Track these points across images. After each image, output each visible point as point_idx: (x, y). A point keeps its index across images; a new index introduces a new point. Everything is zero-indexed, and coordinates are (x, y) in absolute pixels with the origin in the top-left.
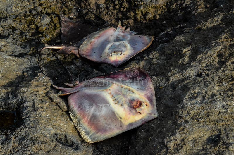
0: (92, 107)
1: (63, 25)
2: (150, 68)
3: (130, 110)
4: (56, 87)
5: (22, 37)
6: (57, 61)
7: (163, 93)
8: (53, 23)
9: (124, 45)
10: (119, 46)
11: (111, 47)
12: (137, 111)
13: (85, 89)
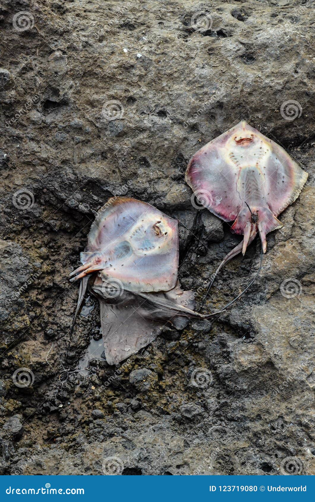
2: (166, 178)
4: (265, 246)
7: (207, 135)
8: (133, 366)
9: (137, 232)
10: (141, 237)
11: (147, 249)
12: (252, 137)
13: (264, 195)
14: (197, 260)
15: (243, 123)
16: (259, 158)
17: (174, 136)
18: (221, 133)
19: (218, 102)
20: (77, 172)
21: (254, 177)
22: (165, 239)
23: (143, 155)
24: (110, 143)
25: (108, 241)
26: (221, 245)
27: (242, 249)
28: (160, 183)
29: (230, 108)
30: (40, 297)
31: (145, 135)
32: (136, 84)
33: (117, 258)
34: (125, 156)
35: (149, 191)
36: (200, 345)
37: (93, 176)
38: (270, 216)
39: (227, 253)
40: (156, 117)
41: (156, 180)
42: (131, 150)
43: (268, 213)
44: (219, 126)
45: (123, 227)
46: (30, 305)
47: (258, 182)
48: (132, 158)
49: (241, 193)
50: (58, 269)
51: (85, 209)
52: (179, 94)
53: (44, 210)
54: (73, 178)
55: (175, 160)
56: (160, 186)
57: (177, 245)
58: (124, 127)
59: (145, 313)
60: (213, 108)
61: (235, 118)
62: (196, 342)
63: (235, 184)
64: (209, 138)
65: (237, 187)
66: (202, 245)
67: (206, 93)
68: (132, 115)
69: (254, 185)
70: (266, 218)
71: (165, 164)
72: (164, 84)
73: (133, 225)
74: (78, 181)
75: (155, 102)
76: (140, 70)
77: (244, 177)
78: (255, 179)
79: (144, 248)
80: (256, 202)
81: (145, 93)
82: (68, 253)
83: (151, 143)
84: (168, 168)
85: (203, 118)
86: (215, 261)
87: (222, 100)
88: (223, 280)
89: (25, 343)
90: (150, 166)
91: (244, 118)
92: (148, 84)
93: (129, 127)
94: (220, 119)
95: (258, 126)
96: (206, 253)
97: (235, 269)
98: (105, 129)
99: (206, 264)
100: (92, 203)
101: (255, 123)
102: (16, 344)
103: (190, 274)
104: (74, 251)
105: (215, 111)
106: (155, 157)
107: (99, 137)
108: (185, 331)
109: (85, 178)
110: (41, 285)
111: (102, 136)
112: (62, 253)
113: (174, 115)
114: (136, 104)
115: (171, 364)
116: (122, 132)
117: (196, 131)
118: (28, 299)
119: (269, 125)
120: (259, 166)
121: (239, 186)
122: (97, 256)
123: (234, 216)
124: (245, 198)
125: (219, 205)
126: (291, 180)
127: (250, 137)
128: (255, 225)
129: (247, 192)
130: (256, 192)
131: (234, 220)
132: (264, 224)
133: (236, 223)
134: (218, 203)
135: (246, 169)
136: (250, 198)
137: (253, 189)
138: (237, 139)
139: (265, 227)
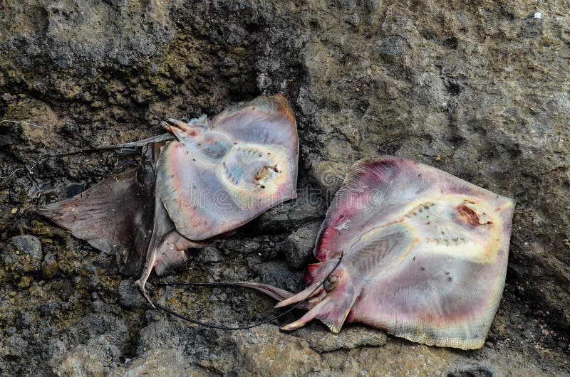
0: (431, 288)
1: (66, 225)
2: (356, 148)
3: (477, 234)
4: (295, 325)
5: (56, 318)
6: (183, 290)
7: (454, 163)
8: (47, 236)
9: (249, 152)
10: (244, 161)
11: (230, 175)
12: (485, 224)
13: (373, 276)
14: (251, 253)
15: (508, 204)
16: (437, 240)
17: (422, 120)
18: (470, 181)
19: (517, 145)
20: (307, 45)
21: (394, 246)
22: (254, 189)
23: (372, 100)
24: (367, 54)
26: (286, 273)
27: (284, 299)
28: (341, 145)
29: (521, 169)
30: (119, 97)
31: (401, 84)
32: (483, 35)
33: (204, 150)
34: (355, 78)
35: (323, 138)
36: (98, 303)
37: (308, 63)
38: (346, 305)
40: (441, 84)
41: (342, 137)
42: (368, 81)
43: (349, 301)
45: (251, 134)
46: (97, 87)
47: (389, 256)
48: (358, 90)
49: (360, 242)
50: (172, 102)
51: (262, 84)
52: (501, 92)
53: (243, 46)
54: (296, 46)
55: (389, 145)
56: (336, 147)
57: (257, 212)
58: (400, 54)
59: (138, 219)
60: (503, 145)
61: (512, 188)
62: (99, 295)
63: (370, 228)
64: (452, 169)
65: (368, 232)
66: (273, 245)
67: (523, 123)
68: (425, 54)
69: (380, 251)
70: (341, 302)
71: (375, 135)
72: (509, 69)
74: (296, 52)
75: (467, 72)
76: (513, 29)
77: (388, 232)
78: (392, 249)
79: (229, 172)
80: (355, 271)
81: (475, 52)
82: (203, 104)
83: (393, 99)
84: (372, 143)
85: (479, 144)
86: (258, 278)
87: (525, 149)
88: (228, 300)
89: (48, 108)
90: (360, 118)
91: (523, 202)
92: (496, 50)
93: (402, 60)
94: (494, 166)
95: (520, 228)
96: (266, 259)
97: (255, 310)
98: (384, 36)
99: (248, 268)
100: (274, 87)
101: (521, 221)
102: (41, 100)
103: (226, 256)
104: (209, 109)
105: (502, 152)
106: (376, 116)
107: (369, 37)
108: (119, 277)
109: (303, 59)
110: (134, 89)
111: (372, 39)
112: (198, 98)
113: (459, 105)
114: (449, 51)
115: (62, 281)
116: (391, 57)
117: (453, 148)
118: (103, 80)
119: (535, 245)
120: (416, 244)
121: (371, 233)
122: (202, 130)
123: (325, 256)
124: (354, 252)
125: (337, 230)
126: (441, 317)
127: (482, 221)
128: (324, 294)
129: (365, 249)
130: (371, 261)
131: (320, 260)
132: (331, 307)
133: (317, 266)
134: (340, 228)
135: (404, 228)
136: (357, 259)
137: (372, 255)
138: (469, 205)
139: (328, 309)
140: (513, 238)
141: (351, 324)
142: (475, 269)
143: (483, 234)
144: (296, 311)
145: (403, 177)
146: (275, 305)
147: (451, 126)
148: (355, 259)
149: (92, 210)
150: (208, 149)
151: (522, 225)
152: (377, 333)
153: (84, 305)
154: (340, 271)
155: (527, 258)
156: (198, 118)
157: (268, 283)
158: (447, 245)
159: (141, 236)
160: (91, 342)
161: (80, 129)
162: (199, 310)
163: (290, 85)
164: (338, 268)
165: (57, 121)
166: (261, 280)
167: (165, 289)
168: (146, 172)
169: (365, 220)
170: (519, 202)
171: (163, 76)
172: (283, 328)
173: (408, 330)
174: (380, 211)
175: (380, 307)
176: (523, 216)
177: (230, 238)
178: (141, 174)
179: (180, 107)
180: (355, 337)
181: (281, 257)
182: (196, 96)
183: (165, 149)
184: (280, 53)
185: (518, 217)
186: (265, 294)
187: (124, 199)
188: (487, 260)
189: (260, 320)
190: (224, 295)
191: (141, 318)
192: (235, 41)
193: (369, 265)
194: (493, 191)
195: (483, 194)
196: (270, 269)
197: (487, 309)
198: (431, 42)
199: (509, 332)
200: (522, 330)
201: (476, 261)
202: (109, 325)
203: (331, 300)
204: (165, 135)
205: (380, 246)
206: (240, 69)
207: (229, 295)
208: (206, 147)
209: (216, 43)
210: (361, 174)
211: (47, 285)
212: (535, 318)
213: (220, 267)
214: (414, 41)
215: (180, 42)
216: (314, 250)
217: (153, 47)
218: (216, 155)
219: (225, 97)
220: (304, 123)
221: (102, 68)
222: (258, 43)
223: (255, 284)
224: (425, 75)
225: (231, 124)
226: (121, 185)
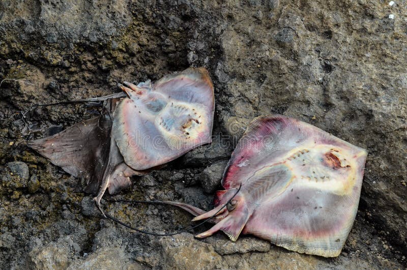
0: (303, 212)
2: (256, 108)
3: (339, 174)
5: (36, 221)
6: (127, 205)
7: (325, 122)
8: (33, 163)
9: (179, 108)
10: (175, 114)
11: (165, 124)
12: (345, 167)
13: (262, 201)
14: (177, 181)
15: (363, 153)
16: (309, 177)
17: (304, 90)
18: (336, 135)
19: (371, 111)
20: (225, 32)
21: (278, 180)
22: (181, 135)
23: (268, 74)
24: (266, 40)
25: (164, 92)
26: (202, 196)
27: (199, 215)
28: (245, 105)
29: (373, 128)
30: (89, 64)
31: (290, 63)
32: (351, 30)
33: (148, 105)
34: (257, 58)
35: (232, 100)
36: (67, 213)
37: (224, 45)
38: (242, 221)
39: (194, 205)
40: (319, 64)
41: (245, 100)
42: (266, 60)
43: (244, 218)
44: (345, 129)
45: (181, 95)
46: (73, 57)
47: (275, 187)
48: (259, 66)
49: (254, 176)
50: (126, 70)
51: (191, 59)
52: (361, 72)
53: (179, 31)
54: (217, 33)
55: (279, 107)
56: (242, 107)
58: (290, 42)
59: (98, 153)
60: (361, 110)
61: (366, 142)
62: (68, 207)
63: (262, 167)
64: (323, 126)
65: (261, 169)
66: (193, 175)
67: (376, 95)
68: (308, 42)
70: (239, 219)
71: (270, 99)
72: (369, 55)
73: (186, 101)
74: (216, 37)
75: (338, 56)
76: (373, 26)
77: (274, 170)
78: (276, 183)
79: (164, 122)
80: (250, 197)
81: (344, 42)
82: (148, 72)
83: (284, 74)
84: (267, 105)
85: (344, 109)
86: (181, 199)
87: (376, 113)
88: (159, 214)
89: (38, 71)
90: (259, 87)
91: (373, 152)
92: (360, 41)
93: (292, 46)
94: (354, 125)
95: (370, 171)
96: (188, 186)
97: (178, 222)
98: (280, 28)
99: (175, 191)
100: (199, 61)
101: (371, 166)
102: (34, 65)
103: (159, 182)
104: (152, 75)
105: (360, 116)
106: (271, 85)
107: (269, 28)
108: (82, 194)
109: (221, 42)
110: (100, 59)
111: (271, 30)
112: (146, 68)
113: (331, 79)
114: (325, 41)
115: (42, 195)
116: (284, 43)
117: (325, 110)
118: (78, 52)
119: (381, 183)
120: (294, 179)
121: (262, 171)
122: (147, 91)
123: (229, 186)
124: (250, 183)
125: (238, 167)
126: (310, 233)
127: (343, 165)
128: (227, 213)
129: (257, 182)
130: (261, 190)
131: (225, 188)
132: (232, 222)
133: (223, 192)
134: (240, 166)
135: (285, 168)
136: (252, 189)
137: (262, 186)
138: (334, 153)
139: (229, 224)
140: (365, 178)
141: (245, 235)
142: (336, 199)
143: (343, 174)
144: (207, 224)
145: (287, 131)
146: (192, 219)
147: (324, 95)
148: (250, 189)
149: (66, 145)
150: (151, 105)
151: (371, 169)
152: (263, 242)
153: (57, 213)
154: (239, 197)
155: (374, 193)
156: (144, 82)
157: (188, 203)
158: (317, 181)
159: (100, 165)
160: (60, 240)
161: (60, 87)
162: (138, 220)
163: (211, 61)
164: (237, 195)
165: (44, 80)
166: (183, 201)
167: (114, 204)
168: (105, 120)
169: (259, 160)
170: (371, 152)
171: (121, 50)
172: (196, 236)
173: (286, 241)
174: (270, 155)
175: (266, 224)
176: (373, 162)
177: (163, 169)
178: (102, 121)
179: (132, 74)
180: (248, 245)
181: (198, 185)
182: (144, 66)
183: (120, 104)
184: (205, 37)
185: (369, 163)
186: (186, 211)
187: (89, 138)
188: (345, 193)
189: (181, 229)
190: (157, 210)
191: (96, 225)
192: (173, 27)
193: (260, 193)
194: (352, 143)
195: (345, 145)
196: (190, 192)
197: (344, 228)
198: (313, 33)
199: (359, 245)
200: (369, 244)
201: (336, 194)
202: (74, 228)
203: (232, 218)
204: (120, 93)
205: (268, 180)
206: (176, 47)
207: (160, 211)
208: (149, 103)
209: (160, 28)
210: (258, 127)
211: (31, 198)
212: (379, 236)
213: (155, 190)
214: (301, 32)
215: (134, 26)
216: (222, 181)
217: (114, 30)
218: (156, 109)
219: (164, 68)
220: (219, 89)
221: (78, 44)
222: (189, 29)
223: (178, 203)
224: (307, 57)
225: (167, 87)
226: (87, 128)
